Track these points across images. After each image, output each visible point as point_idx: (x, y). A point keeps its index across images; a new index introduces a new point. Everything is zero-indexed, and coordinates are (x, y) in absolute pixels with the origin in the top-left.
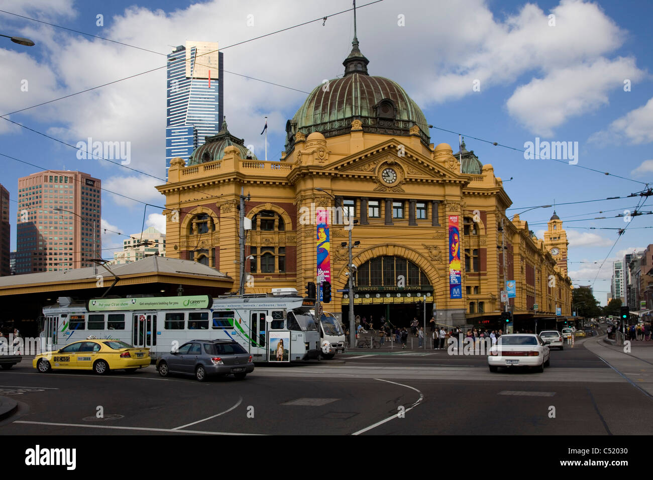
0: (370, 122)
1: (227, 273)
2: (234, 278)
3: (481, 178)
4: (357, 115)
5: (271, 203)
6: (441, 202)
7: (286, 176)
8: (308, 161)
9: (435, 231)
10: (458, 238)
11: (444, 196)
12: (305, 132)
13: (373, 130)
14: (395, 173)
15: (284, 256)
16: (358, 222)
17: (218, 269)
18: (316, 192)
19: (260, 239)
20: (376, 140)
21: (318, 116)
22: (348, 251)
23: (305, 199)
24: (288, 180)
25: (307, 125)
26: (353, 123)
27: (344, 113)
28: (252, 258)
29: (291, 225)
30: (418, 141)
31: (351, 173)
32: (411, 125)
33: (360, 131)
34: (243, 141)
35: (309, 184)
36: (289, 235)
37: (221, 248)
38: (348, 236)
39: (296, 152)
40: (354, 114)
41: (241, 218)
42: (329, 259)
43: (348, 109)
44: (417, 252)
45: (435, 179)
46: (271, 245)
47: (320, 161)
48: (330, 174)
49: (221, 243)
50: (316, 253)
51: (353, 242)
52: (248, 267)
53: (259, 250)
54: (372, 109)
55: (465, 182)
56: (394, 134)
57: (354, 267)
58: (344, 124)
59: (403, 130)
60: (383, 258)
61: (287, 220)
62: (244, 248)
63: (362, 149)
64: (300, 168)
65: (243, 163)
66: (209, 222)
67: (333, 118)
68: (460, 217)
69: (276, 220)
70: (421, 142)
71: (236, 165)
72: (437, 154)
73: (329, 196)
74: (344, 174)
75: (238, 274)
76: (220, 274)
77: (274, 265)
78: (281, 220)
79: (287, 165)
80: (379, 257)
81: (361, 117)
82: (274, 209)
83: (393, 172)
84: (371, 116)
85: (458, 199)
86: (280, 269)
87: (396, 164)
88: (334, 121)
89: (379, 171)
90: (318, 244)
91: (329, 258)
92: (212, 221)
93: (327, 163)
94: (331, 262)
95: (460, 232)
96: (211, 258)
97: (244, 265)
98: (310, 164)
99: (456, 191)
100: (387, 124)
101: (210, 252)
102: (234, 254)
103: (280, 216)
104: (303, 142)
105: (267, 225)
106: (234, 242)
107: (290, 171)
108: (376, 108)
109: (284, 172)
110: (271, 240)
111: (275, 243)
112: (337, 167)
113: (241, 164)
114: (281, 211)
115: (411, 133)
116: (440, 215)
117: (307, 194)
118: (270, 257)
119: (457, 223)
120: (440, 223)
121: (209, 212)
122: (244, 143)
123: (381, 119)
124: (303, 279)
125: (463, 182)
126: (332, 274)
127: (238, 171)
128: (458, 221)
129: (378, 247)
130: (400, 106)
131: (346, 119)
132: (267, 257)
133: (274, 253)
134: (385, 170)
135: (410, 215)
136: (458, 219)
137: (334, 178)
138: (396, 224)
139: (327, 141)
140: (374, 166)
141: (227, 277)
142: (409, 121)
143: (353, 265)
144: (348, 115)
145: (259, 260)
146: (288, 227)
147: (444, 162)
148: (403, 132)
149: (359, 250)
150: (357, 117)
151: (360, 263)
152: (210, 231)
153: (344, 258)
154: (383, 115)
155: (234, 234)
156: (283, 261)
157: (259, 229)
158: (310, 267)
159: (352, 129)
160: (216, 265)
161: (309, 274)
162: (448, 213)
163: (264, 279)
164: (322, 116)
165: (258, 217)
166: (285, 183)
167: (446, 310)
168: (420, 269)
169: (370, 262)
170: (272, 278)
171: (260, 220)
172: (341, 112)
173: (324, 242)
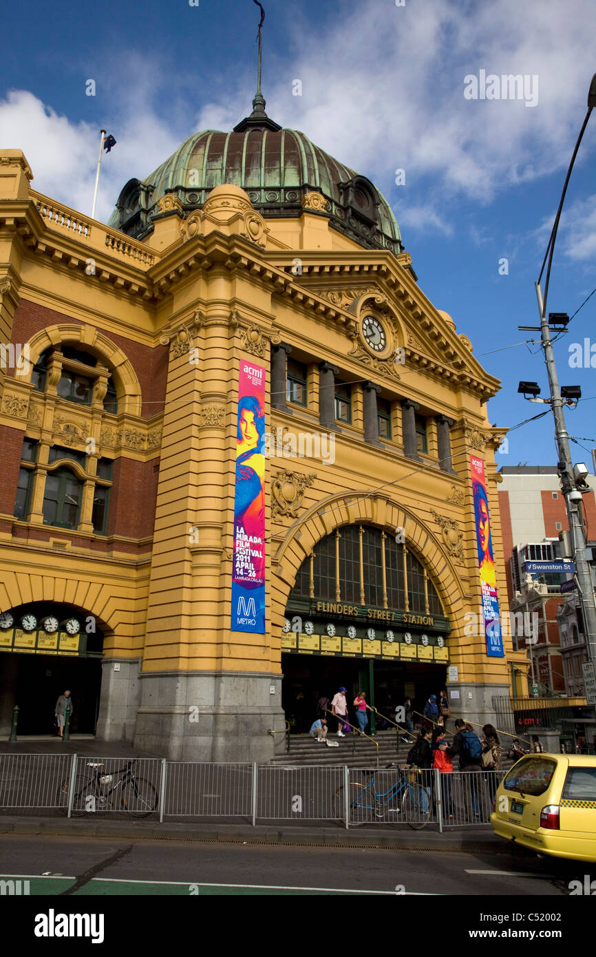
0: (335, 211)
4: (313, 185)
5: (98, 329)
6: (455, 422)
9: (448, 485)
10: (487, 509)
11: (459, 411)
14: (383, 332)
15: (109, 487)
19: (53, 422)
24: (147, 282)
25: (188, 186)
26: (308, 197)
27: (282, 176)
29: (139, 400)
33: (323, 215)
36: (131, 428)
40: (306, 184)
42: (262, 505)
43: (292, 171)
44: (424, 529)
45: (449, 369)
46: (81, 447)
48: (275, 277)
50: (232, 480)
53: (44, 452)
58: (281, 198)
60: (362, 530)
61: (131, 384)
67: (256, 182)
69: (101, 379)
77: (78, 507)
78: (114, 382)
80: (355, 526)
81: (321, 192)
82: (101, 346)
83: (380, 329)
84: (336, 200)
86: (95, 521)
87: (388, 310)
88: (259, 189)
91: (263, 500)
99: (476, 406)
100: (361, 228)
103: (112, 369)
104: (181, 216)
105: (76, 387)
108: (345, 190)
110: (80, 431)
114: (117, 357)
118: (71, 481)
119: (483, 476)
120: (454, 467)
123: (355, 215)
129: (358, 497)
131: (287, 189)
132: (65, 477)
133: (85, 470)
134: (367, 318)
135: (404, 437)
138: (387, 448)
142: (394, 241)
144: (293, 182)
145: (41, 484)
146: (132, 405)
149: (321, 496)
150: (313, 189)
153: (291, 508)
154: (358, 208)
156: (107, 501)
157: (50, 392)
158: (215, 517)
159: (305, 209)
162: (468, 451)
163: (49, 544)
164: (227, 174)
165: (58, 355)
166: (140, 288)
167: (482, 686)
168: (425, 571)
169: (339, 535)
170: (72, 545)
171: (60, 365)
172: (275, 174)
173: (252, 452)
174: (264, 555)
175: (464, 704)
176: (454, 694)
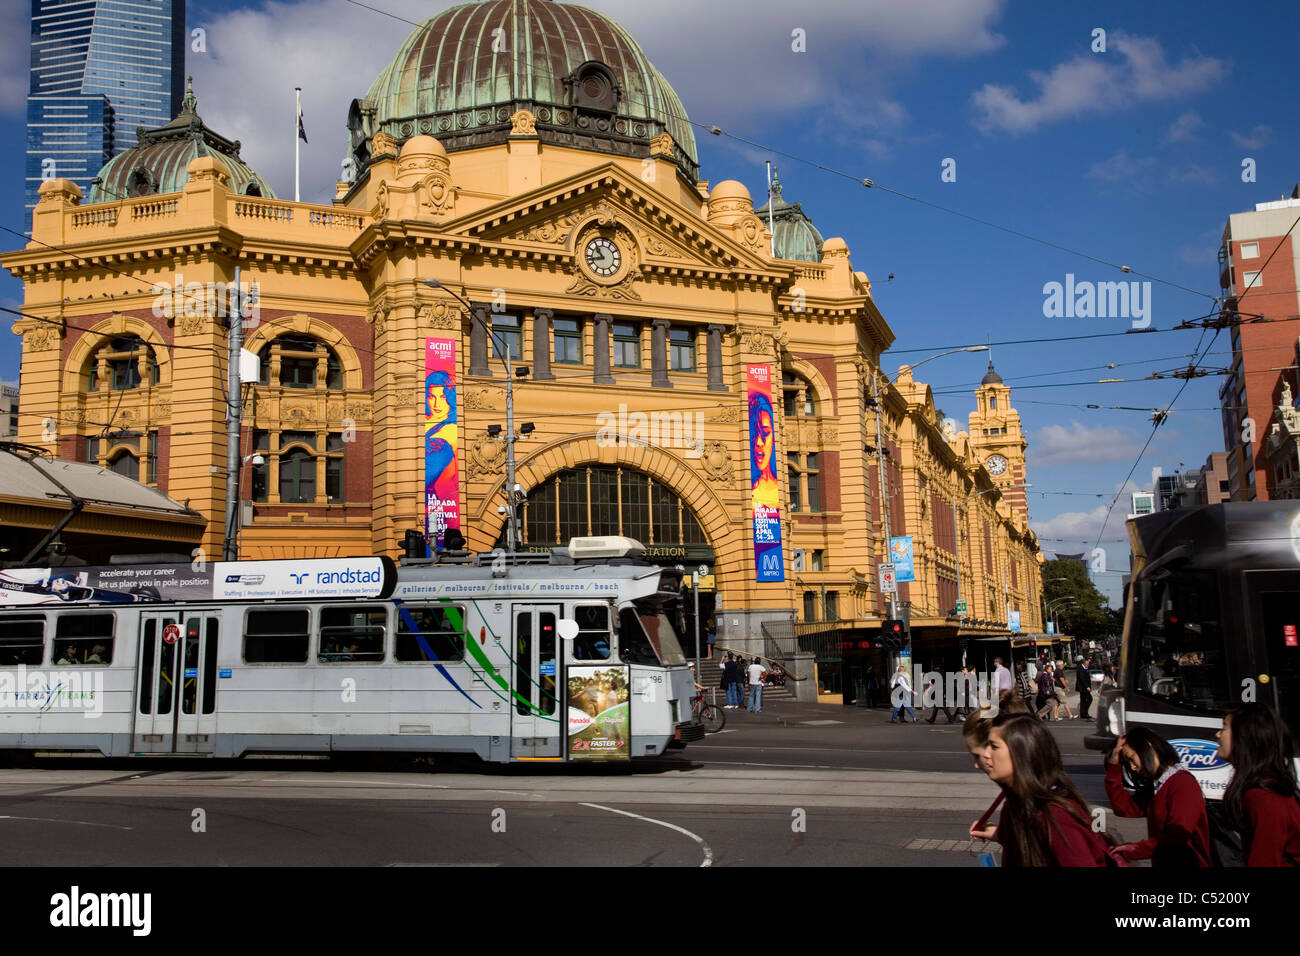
0: (555, 117)
1: (189, 500)
2: (207, 515)
3: (820, 273)
4: (524, 97)
5: (310, 314)
6: (729, 328)
7: (348, 245)
8: (404, 209)
9: (715, 404)
10: (772, 422)
11: (736, 314)
12: (396, 132)
13: (564, 138)
14: (617, 250)
15: (339, 459)
16: (528, 372)
17: (163, 490)
18: (424, 290)
19: (278, 410)
20: (570, 164)
21: (430, 95)
22: (504, 450)
23: (396, 308)
24: (354, 256)
25: (402, 116)
26: (515, 118)
27: (493, 90)
28: (258, 460)
29: (359, 373)
30: (671, 171)
31: (508, 244)
32: (653, 130)
33: (531, 138)
34: (238, 145)
35: (407, 268)
36: (355, 401)
37: (174, 430)
38: (504, 409)
39: (372, 186)
40: (516, 96)
41: (231, 351)
42: (457, 471)
43: (502, 82)
44: (672, 457)
45: (714, 270)
46: (309, 428)
47: (435, 209)
48: (458, 245)
49: (175, 418)
50: (422, 453)
51: (518, 426)
52: (246, 486)
53: (274, 440)
54: (560, 85)
55: (782, 279)
56: (613, 153)
57: (519, 493)
58: (493, 118)
59: (635, 143)
60: (589, 471)
61: (350, 360)
62: (239, 433)
63: (536, 185)
64: (384, 227)
65: (238, 205)
66: (143, 359)
67: (466, 101)
68: (773, 369)
69: (320, 360)
70: (678, 174)
71: (219, 209)
72: (717, 207)
73: (457, 303)
74: (494, 246)
75: (220, 505)
76: (170, 503)
77: (312, 482)
78: (334, 357)
79: (349, 216)
80: (581, 467)
81: (535, 103)
82: (316, 330)
83: (612, 248)
84: (559, 102)
85: (768, 322)
86: (329, 492)
87: (620, 227)
88: (469, 110)
89: (576, 244)
90: (428, 427)
91: (456, 466)
92: (152, 355)
93: (450, 216)
94: (462, 476)
95: (775, 407)
96: (145, 459)
97: (238, 480)
98: (409, 215)
99: (762, 301)
100: (595, 124)
101: (144, 441)
102: (209, 448)
103: (330, 350)
104: (392, 158)
105: (298, 373)
106: (209, 416)
107: (358, 233)
108: (571, 83)
109: (342, 235)
110: (307, 413)
111: (316, 422)
112: (476, 228)
113: (231, 205)
114: (333, 336)
115: (655, 151)
116: (726, 361)
117: (400, 294)
118: (302, 460)
119: (768, 384)
120: (725, 381)
121: (145, 331)
122: (240, 151)
123: (583, 112)
124: (389, 522)
125: (778, 281)
126: (462, 508)
127: (225, 225)
128: (769, 378)
129: (578, 440)
130: (628, 83)
131: (498, 106)
132: (296, 457)
133: (315, 449)
134: (593, 240)
135: (654, 360)
136: (769, 374)
137: (471, 257)
138: (621, 381)
139: (450, 158)
140: (566, 231)
141: (188, 512)
142: (648, 121)
143: (517, 488)
144: (503, 96)
145: (274, 467)
146: (353, 380)
147: (734, 227)
148: (634, 148)
149: (531, 448)
150: (524, 103)
151: (533, 482)
152: (145, 384)
153: (493, 466)
154: (586, 103)
155: (209, 393)
156: (338, 472)
157: (275, 382)
158: (409, 488)
159: (512, 133)
160: (159, 479)
161: (406, 507)
162: (744, 358)
163: (288, 519)
164: (438, 94)
165: (276, 349)
166: (347, 263)
167: (748, 612)
168: (680, 501)
169: (558, 480)
170: (309, 516)
171: (278, 358)
172: (486, 87)
173: (443, 423)
174: (458, 515)
175: (727, 629)
176: (720, 622)
